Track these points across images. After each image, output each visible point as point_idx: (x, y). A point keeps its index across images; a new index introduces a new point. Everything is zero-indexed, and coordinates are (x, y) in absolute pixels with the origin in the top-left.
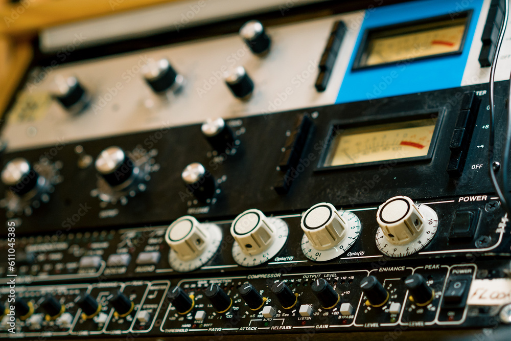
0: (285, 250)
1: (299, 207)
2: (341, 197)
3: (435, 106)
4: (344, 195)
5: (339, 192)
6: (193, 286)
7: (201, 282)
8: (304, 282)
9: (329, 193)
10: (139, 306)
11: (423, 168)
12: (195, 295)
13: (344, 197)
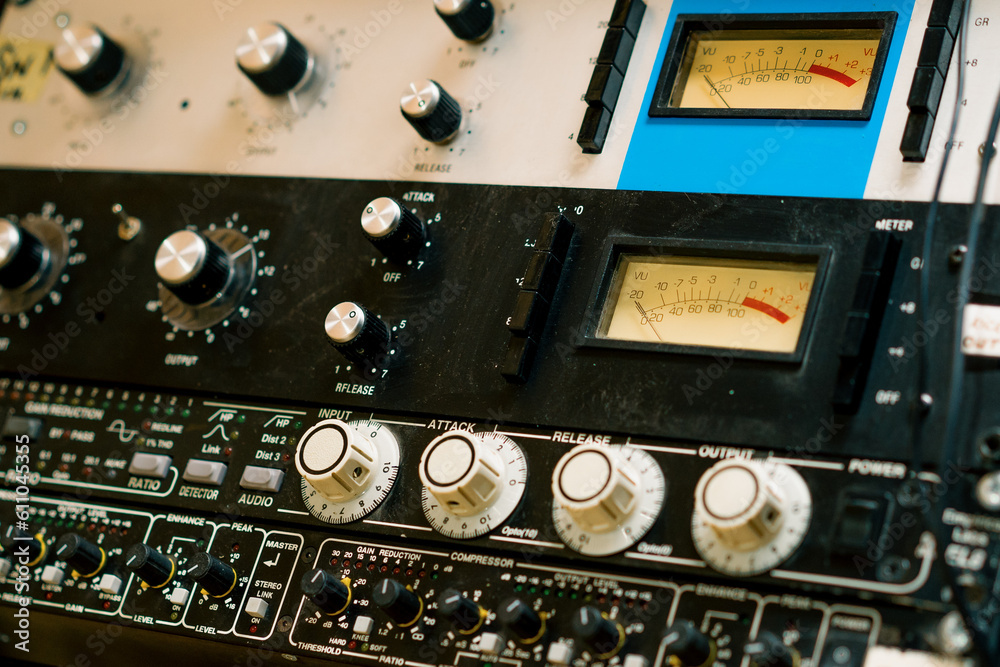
0: (520, 513)
1: (547, 420)
2: (627, 413)
3: (812, 237)
4: (633, 411)
5: (625, 402)
6: (349, 555)
7: (365, 550)
8: (555, 588)
9: (606, 401)
10: (247, 580)
11: (786, 380)
12: (353, 577)
13: (633, 416)
